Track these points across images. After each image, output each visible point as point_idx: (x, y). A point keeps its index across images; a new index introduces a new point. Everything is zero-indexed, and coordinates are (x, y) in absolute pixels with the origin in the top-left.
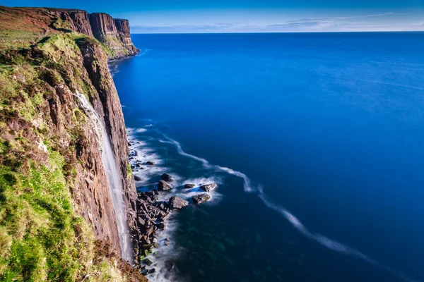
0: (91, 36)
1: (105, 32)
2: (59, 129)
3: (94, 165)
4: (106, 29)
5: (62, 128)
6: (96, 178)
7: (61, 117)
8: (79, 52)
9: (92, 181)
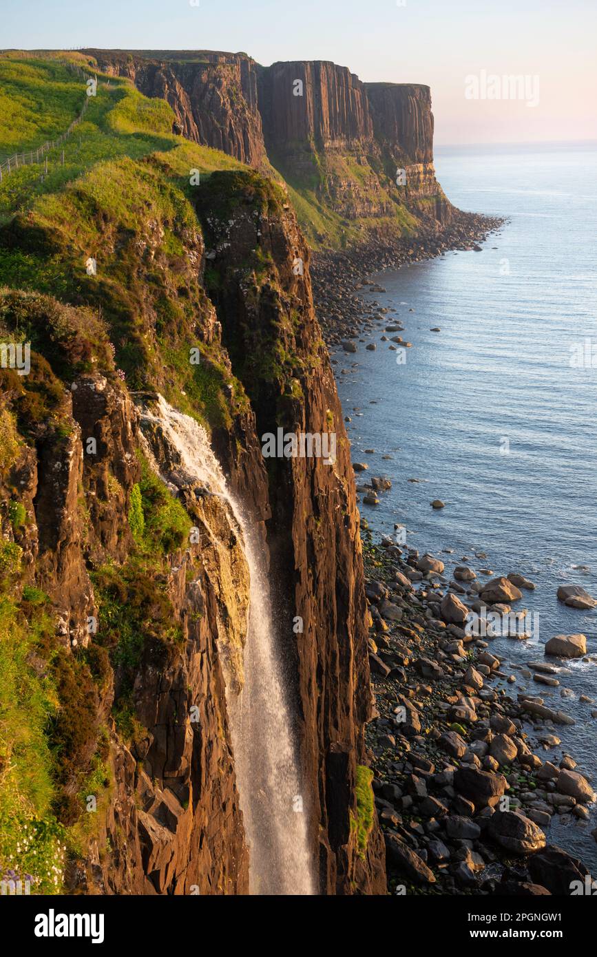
0: (261, 163)
1: (319, 140)
2: (60, 570)
3: (188, 751)
4: (326, 129)
5: (74, 563)
6: (187, 820)
7: (75, 515)
8: (195, 234)
9: (167, 834)
